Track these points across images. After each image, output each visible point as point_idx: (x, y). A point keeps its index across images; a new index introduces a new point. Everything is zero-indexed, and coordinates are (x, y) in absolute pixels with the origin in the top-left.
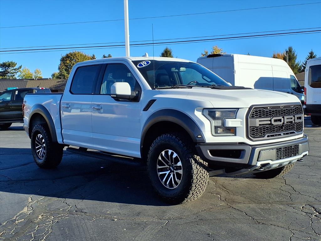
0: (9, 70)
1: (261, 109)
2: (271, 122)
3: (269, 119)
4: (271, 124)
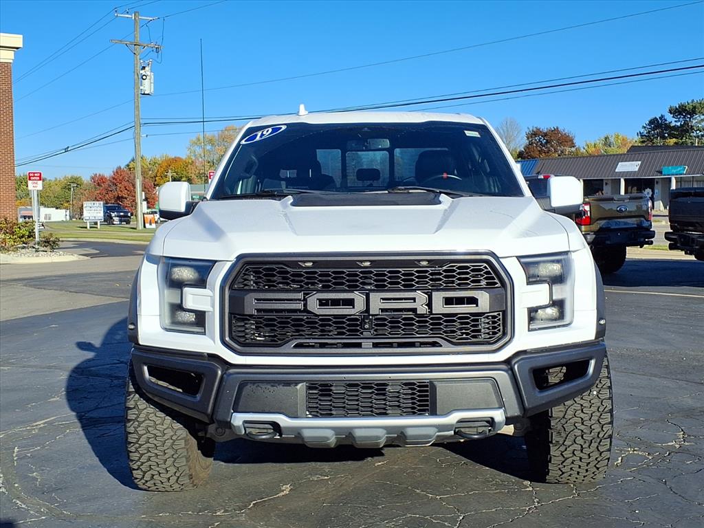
0: (694, 121)
1: (274, 266)
2: (305, 305)
3: (300, 295)
4: (306, 310)
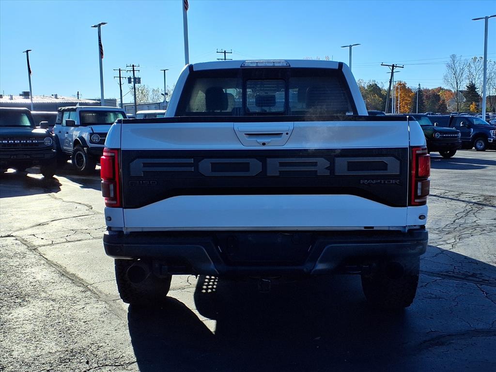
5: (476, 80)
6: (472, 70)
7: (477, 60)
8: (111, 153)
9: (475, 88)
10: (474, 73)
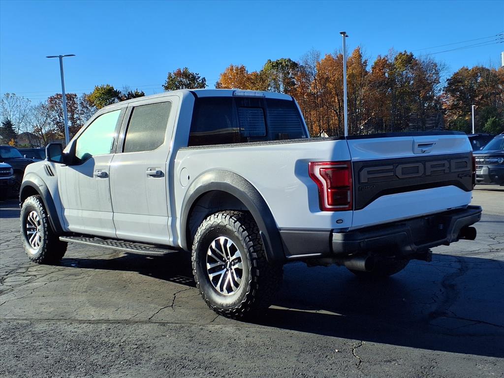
5: (11, 116)
6: (6, 107)
7: (10, 96)
8: (332, 165)
9: (11, 125)
10: (9, 110)
